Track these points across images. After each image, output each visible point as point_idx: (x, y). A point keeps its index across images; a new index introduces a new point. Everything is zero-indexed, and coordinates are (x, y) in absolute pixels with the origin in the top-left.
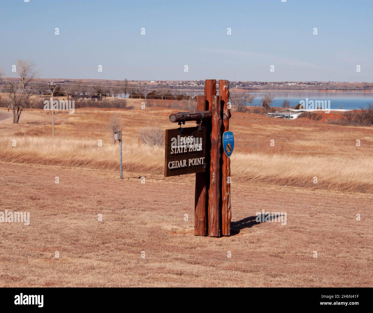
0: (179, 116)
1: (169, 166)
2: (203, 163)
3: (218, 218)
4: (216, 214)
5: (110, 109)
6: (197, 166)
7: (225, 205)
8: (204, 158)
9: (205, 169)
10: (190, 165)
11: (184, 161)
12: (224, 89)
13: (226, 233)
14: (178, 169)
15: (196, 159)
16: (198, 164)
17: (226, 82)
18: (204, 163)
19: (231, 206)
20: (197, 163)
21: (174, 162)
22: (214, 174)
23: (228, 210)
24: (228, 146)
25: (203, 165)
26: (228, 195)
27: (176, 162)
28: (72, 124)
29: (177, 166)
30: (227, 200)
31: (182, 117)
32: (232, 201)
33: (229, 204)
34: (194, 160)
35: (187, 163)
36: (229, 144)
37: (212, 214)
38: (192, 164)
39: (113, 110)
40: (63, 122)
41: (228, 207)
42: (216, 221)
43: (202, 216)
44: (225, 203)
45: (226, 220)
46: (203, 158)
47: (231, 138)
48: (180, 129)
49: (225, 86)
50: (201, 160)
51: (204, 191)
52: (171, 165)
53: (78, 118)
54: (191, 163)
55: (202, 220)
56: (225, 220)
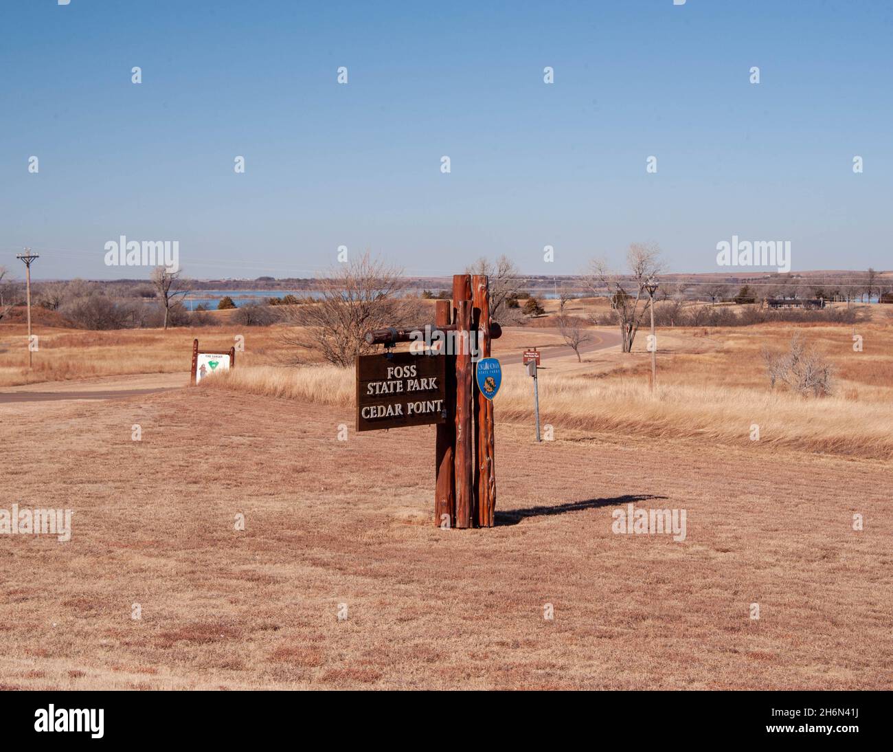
0: (379, 334)
1: (363, 413)
2: (439, 409)
3: (467, 499)
4: (465, 492)
5: (814, 323)
6: (426, 414)
7: (483, 478)
8: (442, 401)
9: (444, 418)
10: (409, 412)
11: (396, 405)
12: (479, 290)
13: (486, 522)
14: (384, 418)
15: (424, 403)
16: (428, 411)
17: (482, 279)
18: (441, 408)
19: (494, 479)
20: (426, 410)
21: (375, 407)
22: (460, 427)
23: (490, 485)
24: (488, 382)
25: (441, 412)
26: (490, 461)
27: (379, 408)
28: (727, 352)
29: (382, 414)
30: (487, 469)
31: (387, 336)
32: (499, 470)
33: (492, 476)
34: (418, 405)
35: (404, 409)
36: (489, 379)
37: (459, 493)
38: (415, 410)
39: (819, 326)
40: (714, 349)
41: (490, 481)
42: (465, 503)
43: (444, 495)
44: (483, 474)
45: (486, 502)
46: (439, 402)
47: (495, 369)
48: (385, 355)
49: (480, 285)
50: (436, 405)
51: (448, 454)
52: (368, 412)
53: (744, 341)
54: (412, 410)
55: (445, 501)
56: (483, 502)
